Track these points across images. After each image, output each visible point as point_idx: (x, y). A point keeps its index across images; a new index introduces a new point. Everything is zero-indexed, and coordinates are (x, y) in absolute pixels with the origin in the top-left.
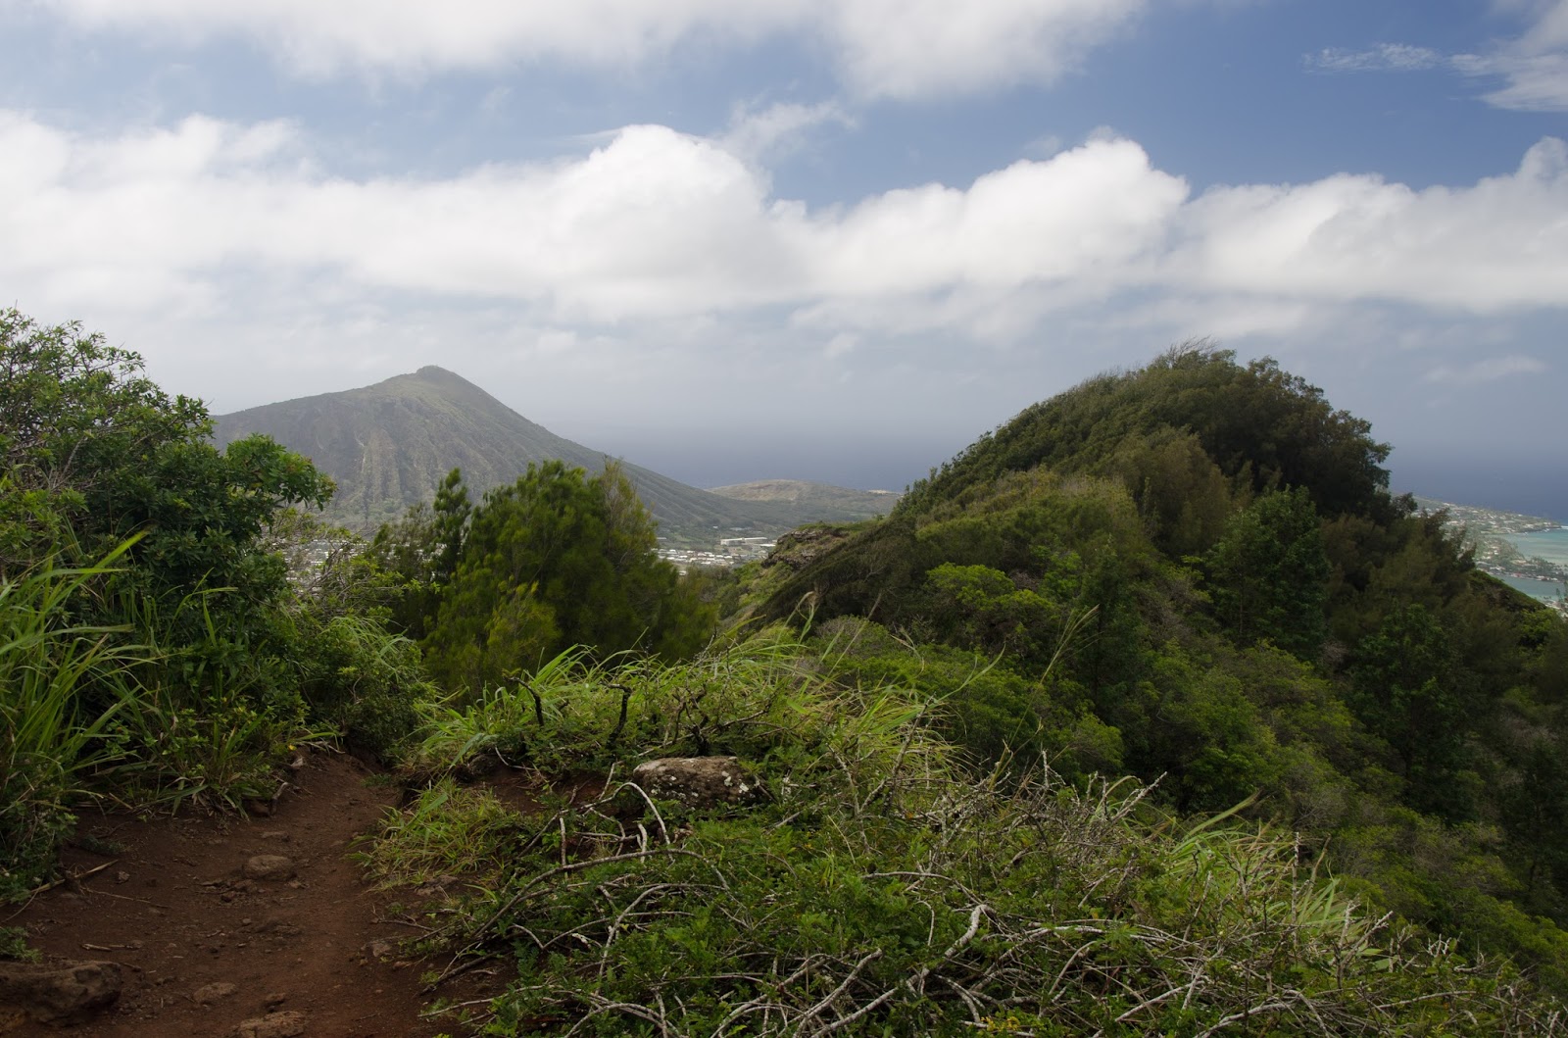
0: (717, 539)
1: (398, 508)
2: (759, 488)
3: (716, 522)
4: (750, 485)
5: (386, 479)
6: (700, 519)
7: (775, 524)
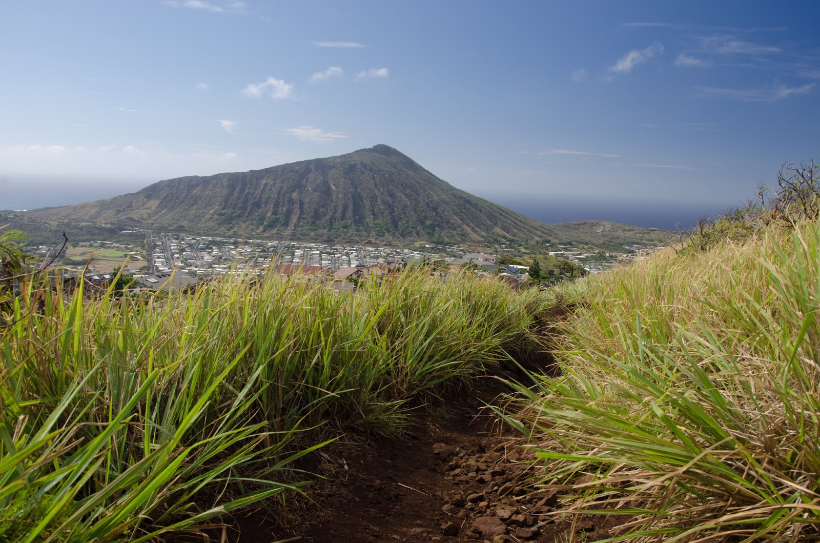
0: (547, 252)
1: (350, 226)
2: (580, 224)
3: (549, 241)
4: (574, 222)
5: (345, 208)
6: (538, 239)
7: (587, 244)
